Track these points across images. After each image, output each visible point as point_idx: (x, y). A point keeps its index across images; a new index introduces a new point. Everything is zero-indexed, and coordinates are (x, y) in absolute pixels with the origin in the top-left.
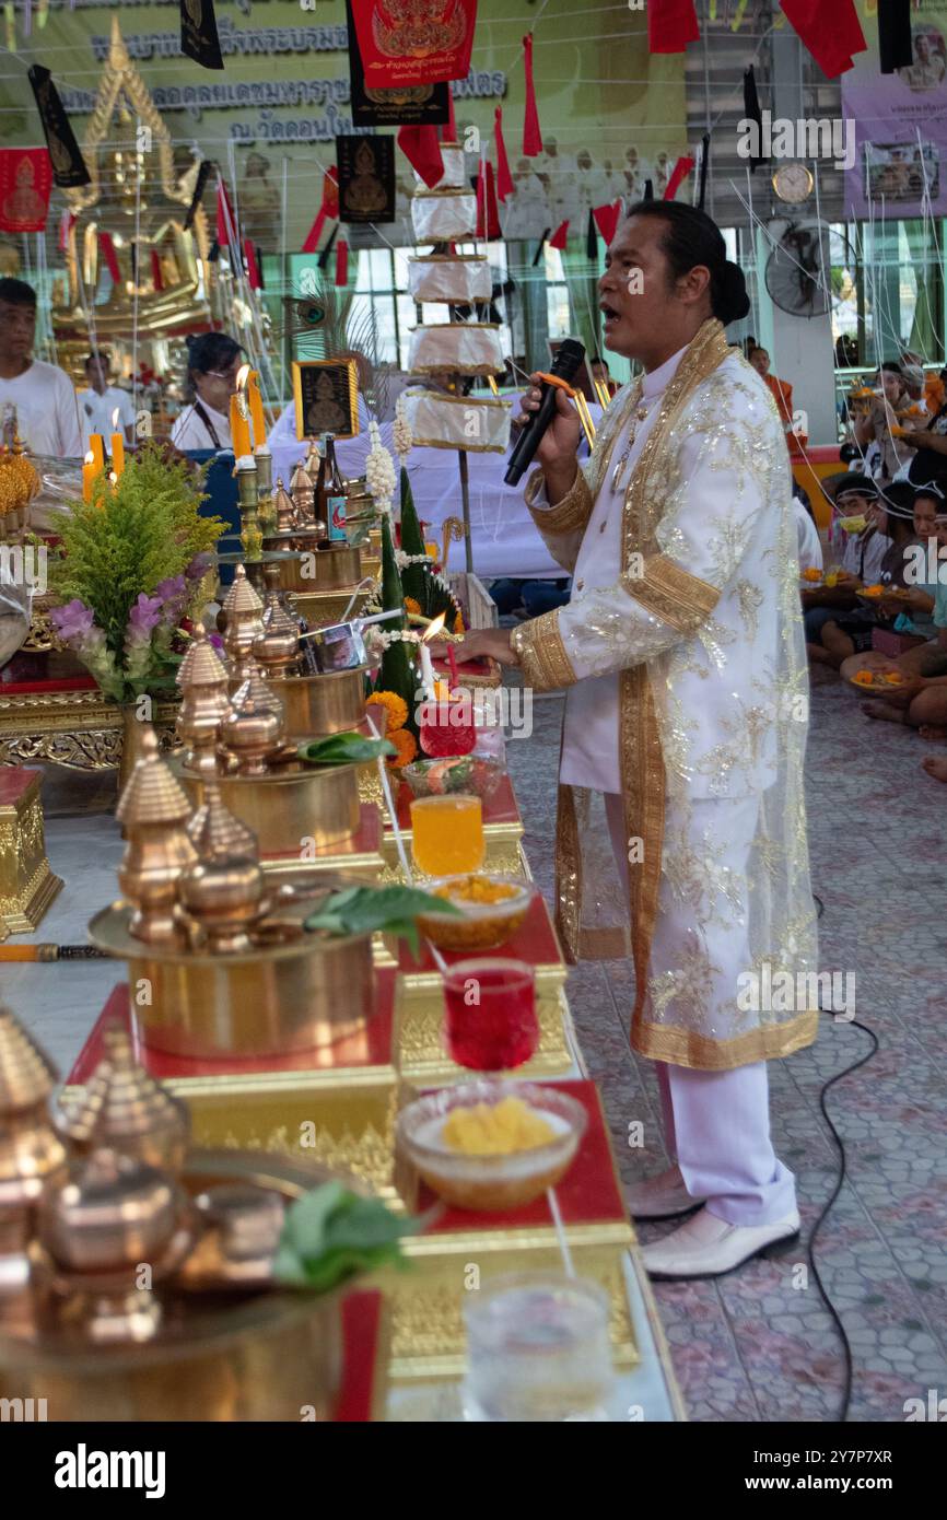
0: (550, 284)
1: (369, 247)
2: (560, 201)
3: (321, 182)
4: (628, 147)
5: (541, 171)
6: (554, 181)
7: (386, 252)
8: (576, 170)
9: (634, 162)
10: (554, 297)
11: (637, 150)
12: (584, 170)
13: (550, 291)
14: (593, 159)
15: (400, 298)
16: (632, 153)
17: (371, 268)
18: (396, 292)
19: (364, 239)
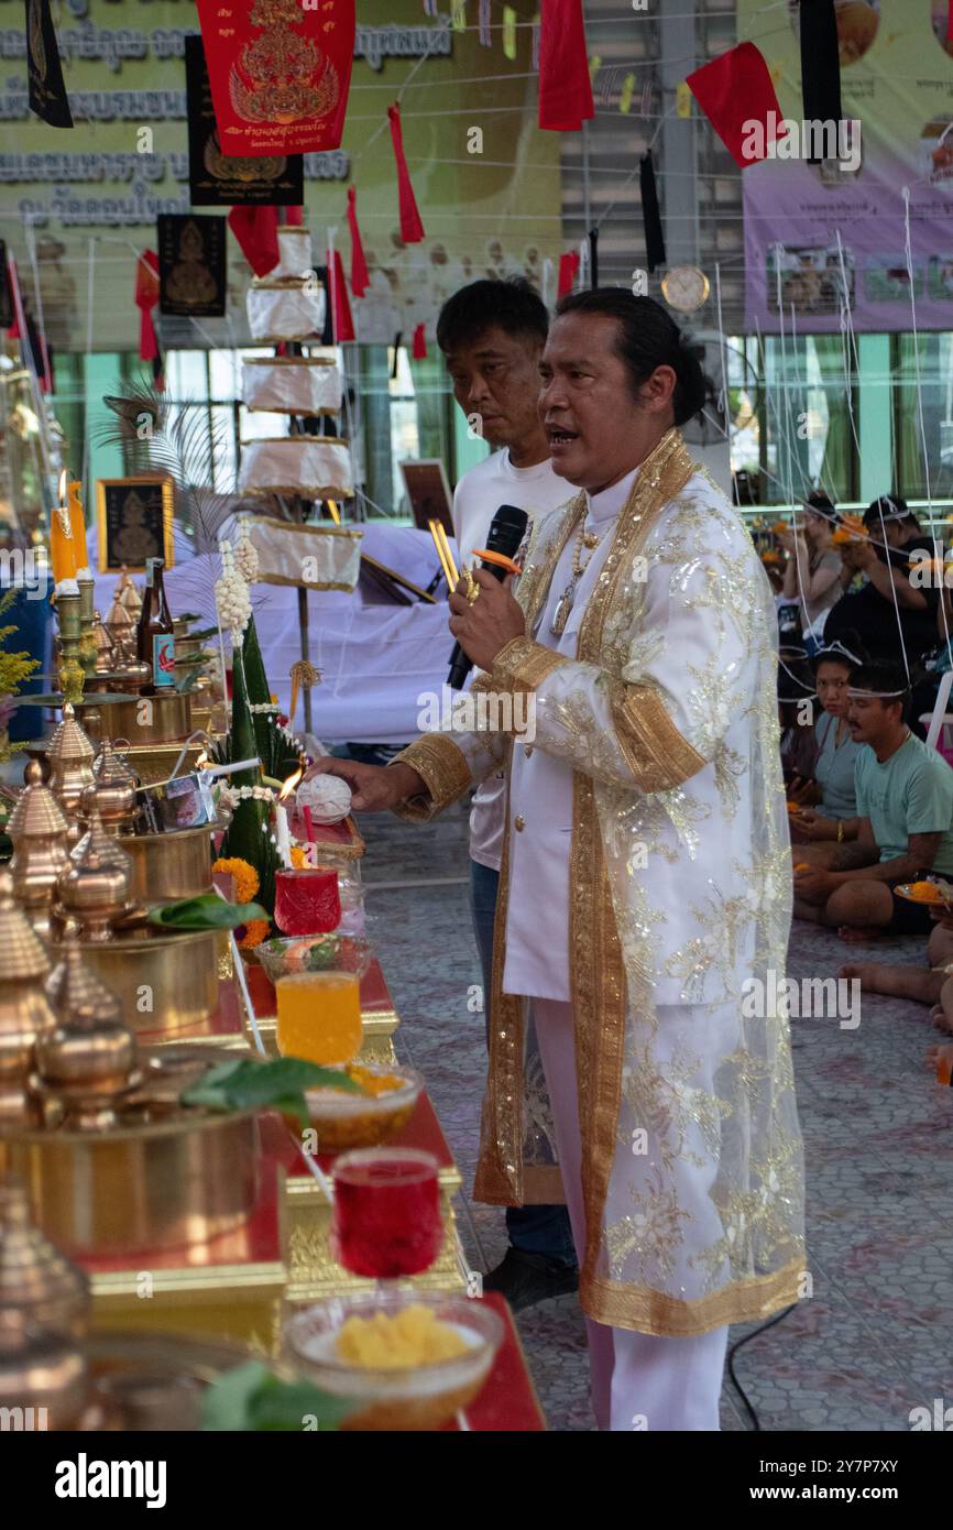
0: (397, 399)
1: (178, 347)
2: (410, 302)
3: (133, 271)
4: (491, 241)
5: (389, 265)
6: (403, 278)
7: (198, 355)
8: (429, 265)
9: (498, 258)
10: (398, 415)
11: (503, 246)
12: (439, 267)
13: (395, 406)
14: (449, 253)
15: (216, 410)
16: (497, 247)
17: (183, 372)
18: (211, 403)
19: (175, 340)
